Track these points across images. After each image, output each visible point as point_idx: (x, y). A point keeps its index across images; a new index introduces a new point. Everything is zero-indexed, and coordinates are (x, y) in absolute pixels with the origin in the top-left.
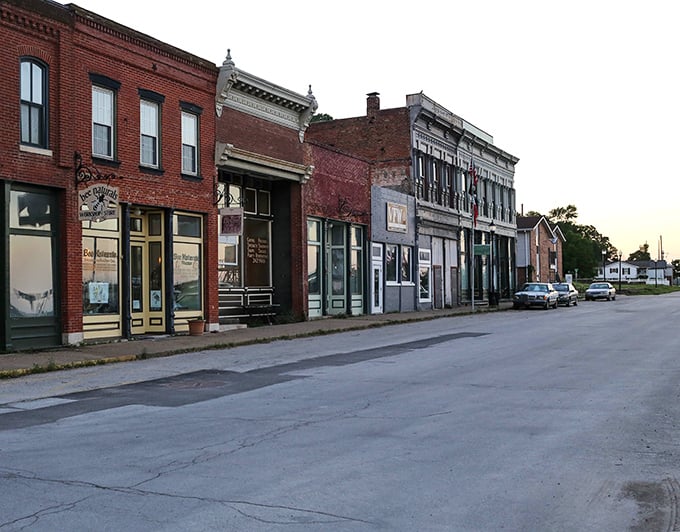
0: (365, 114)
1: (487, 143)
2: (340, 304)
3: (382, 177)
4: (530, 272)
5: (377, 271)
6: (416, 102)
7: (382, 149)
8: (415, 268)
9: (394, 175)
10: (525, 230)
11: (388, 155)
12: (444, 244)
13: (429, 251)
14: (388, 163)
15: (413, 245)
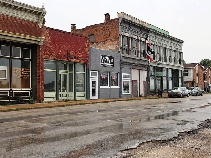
0: (104, 22)
1: (165, 34)
2: (72, 95)
3: (109, 46)
4: (193, 83)
5: (94, 83)
6: (121, 16)
7: (109, 35)
8: (120, 81)
9: (113, 45)
10: (191, 68)
11: (112, 37)
12: (131, 71)
13: (130, 75)
14: (111, 40)
15: (120, 72)
